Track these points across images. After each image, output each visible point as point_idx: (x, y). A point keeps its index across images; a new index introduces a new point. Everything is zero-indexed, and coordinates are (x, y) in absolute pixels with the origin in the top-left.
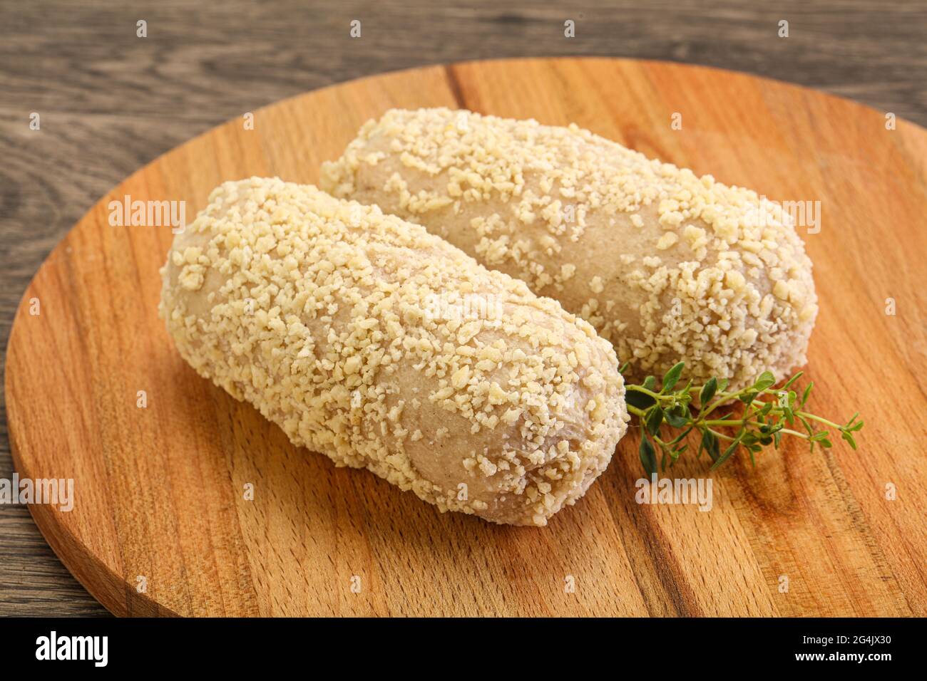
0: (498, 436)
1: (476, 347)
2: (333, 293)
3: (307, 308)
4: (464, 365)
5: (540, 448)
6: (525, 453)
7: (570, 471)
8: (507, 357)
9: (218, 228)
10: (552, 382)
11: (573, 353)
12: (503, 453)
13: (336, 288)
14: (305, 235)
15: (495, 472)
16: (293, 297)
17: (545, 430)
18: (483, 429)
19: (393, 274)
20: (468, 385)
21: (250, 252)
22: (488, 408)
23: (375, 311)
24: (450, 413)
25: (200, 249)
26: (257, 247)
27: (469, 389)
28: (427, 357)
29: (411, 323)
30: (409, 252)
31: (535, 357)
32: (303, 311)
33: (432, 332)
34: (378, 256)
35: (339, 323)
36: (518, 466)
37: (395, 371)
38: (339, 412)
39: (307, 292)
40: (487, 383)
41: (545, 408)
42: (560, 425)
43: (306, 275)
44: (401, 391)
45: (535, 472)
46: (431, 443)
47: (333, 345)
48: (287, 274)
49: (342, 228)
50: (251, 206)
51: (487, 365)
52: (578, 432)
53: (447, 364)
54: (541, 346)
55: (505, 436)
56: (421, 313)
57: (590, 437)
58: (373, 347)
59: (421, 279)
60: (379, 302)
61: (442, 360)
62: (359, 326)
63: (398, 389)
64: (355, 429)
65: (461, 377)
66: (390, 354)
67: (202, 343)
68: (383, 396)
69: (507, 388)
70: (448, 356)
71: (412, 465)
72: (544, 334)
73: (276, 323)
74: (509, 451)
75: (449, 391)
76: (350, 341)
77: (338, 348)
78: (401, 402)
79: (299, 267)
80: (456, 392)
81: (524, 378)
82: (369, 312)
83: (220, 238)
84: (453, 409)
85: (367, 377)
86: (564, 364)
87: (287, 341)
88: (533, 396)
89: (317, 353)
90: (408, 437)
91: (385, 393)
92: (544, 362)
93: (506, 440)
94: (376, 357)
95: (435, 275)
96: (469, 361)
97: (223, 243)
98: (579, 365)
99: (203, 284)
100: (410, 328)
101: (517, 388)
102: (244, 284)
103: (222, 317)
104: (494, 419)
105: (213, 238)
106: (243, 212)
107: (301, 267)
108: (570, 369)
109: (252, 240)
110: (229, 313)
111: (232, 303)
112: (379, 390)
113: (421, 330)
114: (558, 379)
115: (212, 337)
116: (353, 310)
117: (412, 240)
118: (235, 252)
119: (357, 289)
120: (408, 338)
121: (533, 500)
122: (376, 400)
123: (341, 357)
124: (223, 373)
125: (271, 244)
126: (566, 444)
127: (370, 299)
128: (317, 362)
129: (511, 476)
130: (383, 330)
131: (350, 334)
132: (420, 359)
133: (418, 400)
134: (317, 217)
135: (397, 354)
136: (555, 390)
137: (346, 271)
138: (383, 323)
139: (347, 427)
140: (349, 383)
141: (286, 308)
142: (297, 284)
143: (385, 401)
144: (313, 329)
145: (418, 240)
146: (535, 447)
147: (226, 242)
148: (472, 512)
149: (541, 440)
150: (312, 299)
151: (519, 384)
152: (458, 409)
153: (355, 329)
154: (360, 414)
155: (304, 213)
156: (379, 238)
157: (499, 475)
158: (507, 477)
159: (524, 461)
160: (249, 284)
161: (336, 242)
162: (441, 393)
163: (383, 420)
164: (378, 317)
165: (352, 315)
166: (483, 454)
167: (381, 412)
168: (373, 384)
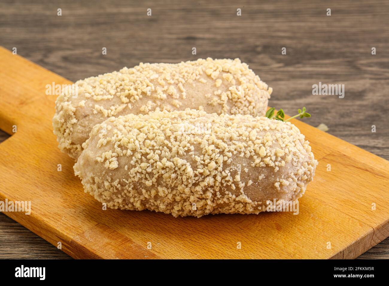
1: (260, 139)
8: (274, 138)
12: (289, 175)
15: (288, 184)
18: (280, 168)
22: (279, 159)
23: (210, 142)
24: (263, 167)
28: (244, 150)
33: (239, 140)
37: (231, 161)
38: (209, 189)
40: (275, 150)
46: (257, 183)
51: (270, 143)
53: (254, 150)
55: (289, 167)
56: (230, 135)
58: (218, 155)
61: (251, 149)
64: (218, 193)
65: (262, 152)
66: (226, 156)
68: (230, 173)
73: (169, 164)
74: (291, 173)
75: (260, 159)
77: (203, 162)
78: (239, 173)
80: (263, 158)
81: (286, 143)
82: (208, 144)
84: (265, 165)
85: (220, 169)
87: (176, 169)
89: (195, 168)
90: (246, 185)
91: (230, 172)
93: (289, 169)
94: (221, 159)
97: (120, 145)
100: (228, 143)
104: (283, 162)
105: (115, 144)
112: (227, 171)
113: (234, 142)
116: (201, 145)
120: (230, 147)
122: (227, 176)
123: (205, 165)
126: (306, 164)
127: (205, 138)
128: (195, 171)
131: (205, 155)
132: (241, 152)
133: (247, 168)
135: (230, 154)
138: (216, 145)
140: (213, 174)
143: (231, 175)
144: (187, 159)
146: (298, 168)
149: (300, 165)
151: (285, 146)
154: (220, 185)
163: (232, 183)
164: (213, 143)
165: (202, 147)
166: (282, 179)
167: (231, 180)
168: (223, 171)
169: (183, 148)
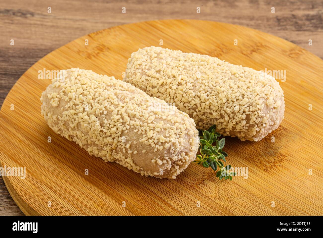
0: (163, 152)
1: (154, 124)
2: (105, 107)
3: (97, 112)
4: (151, 130)
5: (176, 155)
6: (171, 157)
7: (185, 162)
8: (165, 127)
9: (63, 86)
10: (179, 134)
11: (185, 124)
12: (165, 158)
13: (106, 106)
14: (93, 88)
16: (92, 109)
17: (178, 150)
18: (158, 150)
19: (123, 100)
20: (153, 136)
21: (75, 94)
22: (160, 144)
23: (120, 113)
24: (147, 145)
25: (57, 93)
26: (77, 92)
27: (153, 138)
28: (138, 128)
29: (132, 117)
30: (128, 93)
31: (173, 126)
32: (95, 113)
33: (139, 119)
34: (118, 95)
35: (108, 117)
36: (169, 161)
37: (128, 132)
38: (109, 145)
39: (96, 107)
40: (159, 136)
41: (177, 143)
42: (182, 148)
43: (95, 101)
44: (130, 139)
45: (174, 163)
46: (140, 155)
47: (106, 124)
48: (89, 101)
49: (105, 86)
50: (73, 78)
51: (158, 130)
52: (187, 149)
53: (145, 130)
54: (175, 123)
55: (165, 152)
56: (135, 113)
57: (191, 151)
58: (120, 124)
59: (133, 102)
60: (121, 110)
61: (144, 129)
62: (115, 118)
63: (129, 138)
64: (114, 151)
65: (150, 134)
66: (126, 127)
67: (59, 123)
69: (165, 137)
70: (145, 127)
71: (133, 162)
72: (175, 119)
73: (86, 117)
74: (166, 157)
75: (147, 138)
76: (112, 123)
77: (108, 125)
78: (130, 142)
79: (93, 99)
80: (148, 138)
81: (171, 134)
82: (118, 113)
83: (64, 89)
84: (148, 144)
85: (118, 134)
86: (182, 128)
87: (90, 122)
88: (174, 139)
89: (101, 126)
90: (133, 153)
92: (176, 128)
93: (166, 153)
94: (121, 128)
95: (137, 100)
96: (152, 128)
97: (65, 91)
98: (187, 128)
99: (59, 105)
100: (131, 118)
101: (168, 137)
102: (73, 105)
103: (66, 115)
104: (162, 147)
105: (61, 89)
106: (71, 80)
107: (94, 99)
108: (184, 130)
109: (75, 90)
110: (69, 114)
111: (69, 111)
112: (123, 138)
113: (136, 119)
114: (181, 133)
115: (63, 121)
117: (128, 89)
118: (70, 94)
119: (113, 106)
120: (131, 122)
121: (173, 171)
122: (121, 142)
123: (109, 128)
124: (66, 133)
125: (82, 91)
126: (184, 153)
127: (118, 109)
128: (101, 129)
129: (167, 164)
130: (123, 119)
131: (112, 120)
132: (136, 128)
133: (136, 141)
134: (96, 82)
135: (128, 127)
136: (180, 137)
137: (109, 100)
138: (122, 117)
139: (112, 150)
140: (113, 136)
141: (89, 113)
142: (93, 104)
143: (124, 142)
144: (99, 119)
145: (130, 88)
146: (174, 155)
147: (66, 91)
148: (153, 176)
149: (176, 153)
150: (98, 109)
151: (169, 135)
152: (149, 144)
153: (113, 119)
154: (116, 146)
155: (91, 80)
156: (117, 88)
157: (163, 164)
158: (166, 165)
159: (171, 159)
160: (75, 105)
161: (103, 90)
162: (144, 139)
163: (124, 148)
164: (121, 115)
165: (112, 114)
166: (158, 158)
167: (123, 145)
168: (120, 136)
169: (100, 110)
